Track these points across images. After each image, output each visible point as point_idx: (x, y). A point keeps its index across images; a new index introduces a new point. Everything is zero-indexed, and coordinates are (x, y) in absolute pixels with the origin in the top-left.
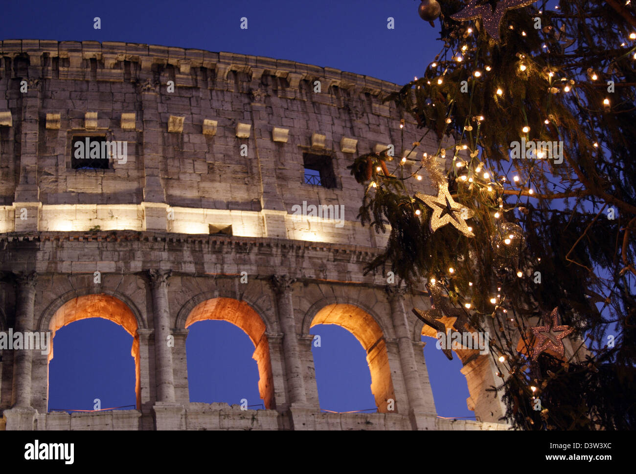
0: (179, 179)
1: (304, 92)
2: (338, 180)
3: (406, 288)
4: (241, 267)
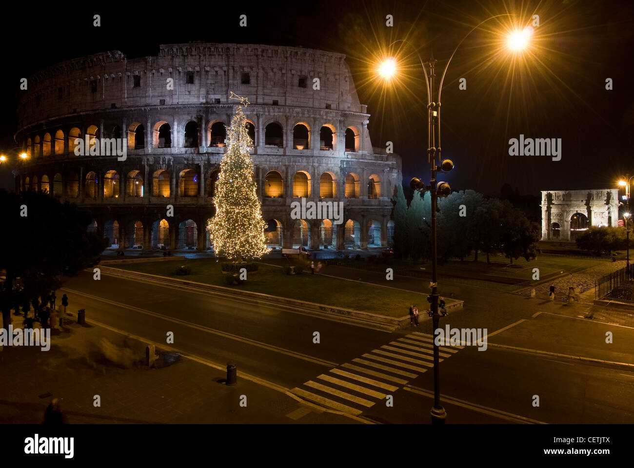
1: (302, 57)
3: (318, 118)
4: (279, 113)
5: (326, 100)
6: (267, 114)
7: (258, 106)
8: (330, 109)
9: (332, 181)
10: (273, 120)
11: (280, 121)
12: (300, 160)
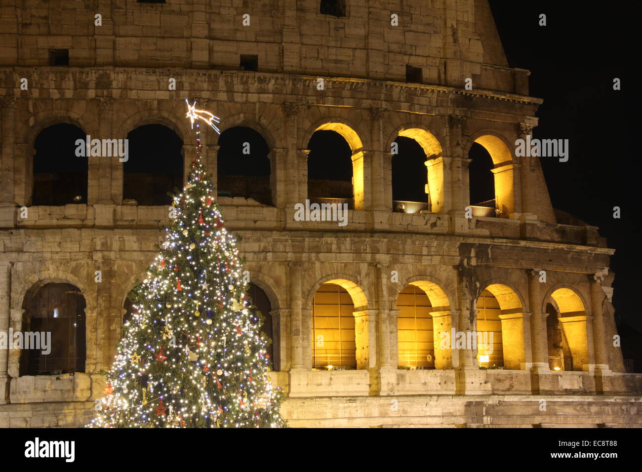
3: (386, 110)
4: (261, 95)
5: (405, 54)
6: (223, 96)
7: (195, 72)
8: (421, 83)
9: (431, 314)
10: (242, 115)
11: (264, 121)
12: (331, 244)
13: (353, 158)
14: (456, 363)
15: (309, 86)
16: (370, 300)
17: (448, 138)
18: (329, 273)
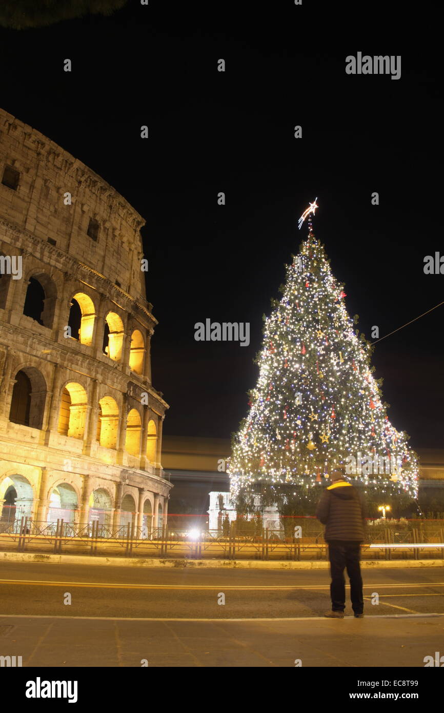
0: (42, 210)
1: (99, 192)
2: (98, 238)
3: (108, 297)
4: (57, 263)
9: (101, 418)
10: (44, 270)
11: (54, 278)
12: (79, 361)
13: (82, 318)
14: (117, 447)
15: (79, 269)
16: (89, 400)
17: (126, 324)
18: (73, 378)
